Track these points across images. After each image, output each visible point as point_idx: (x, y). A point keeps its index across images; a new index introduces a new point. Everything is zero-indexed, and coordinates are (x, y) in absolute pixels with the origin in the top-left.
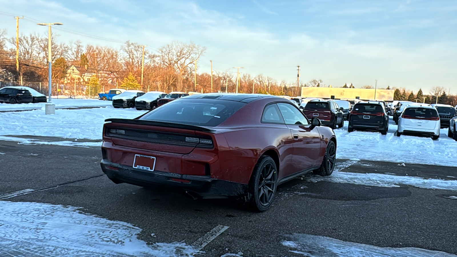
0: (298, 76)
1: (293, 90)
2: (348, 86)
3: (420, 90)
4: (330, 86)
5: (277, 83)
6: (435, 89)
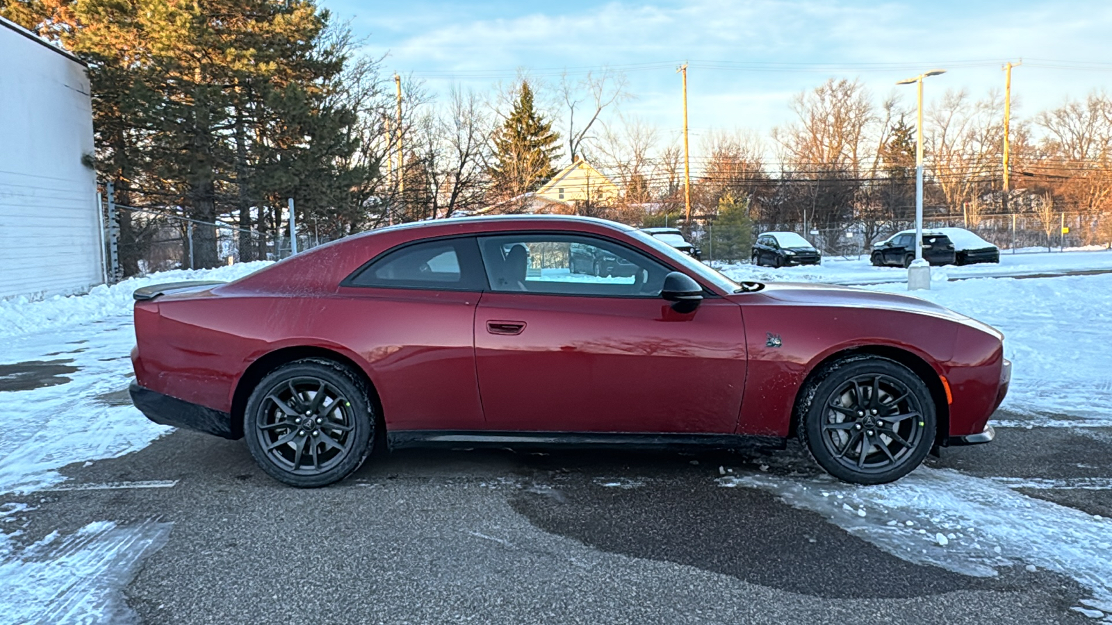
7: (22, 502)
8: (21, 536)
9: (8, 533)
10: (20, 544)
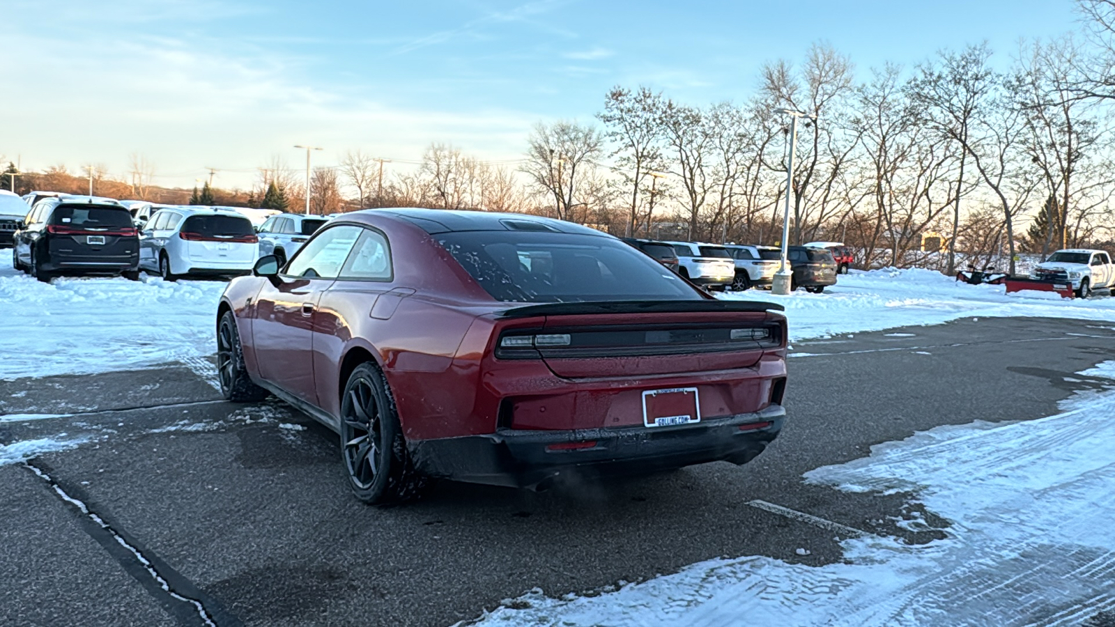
7: (901, 529)
8: (911, 499)
9: (921, 504)
10: (914, 494)
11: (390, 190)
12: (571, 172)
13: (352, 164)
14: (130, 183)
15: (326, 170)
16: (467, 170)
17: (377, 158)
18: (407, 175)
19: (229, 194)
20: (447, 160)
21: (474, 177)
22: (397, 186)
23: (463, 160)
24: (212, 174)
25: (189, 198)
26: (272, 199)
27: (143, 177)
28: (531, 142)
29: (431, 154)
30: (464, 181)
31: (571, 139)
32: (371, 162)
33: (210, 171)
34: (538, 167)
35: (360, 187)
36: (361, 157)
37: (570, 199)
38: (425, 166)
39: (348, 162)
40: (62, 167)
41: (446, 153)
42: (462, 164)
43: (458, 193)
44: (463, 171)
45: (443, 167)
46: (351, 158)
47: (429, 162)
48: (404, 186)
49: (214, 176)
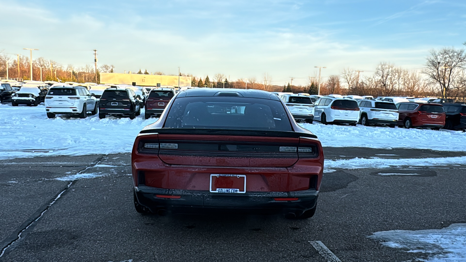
0: (95, 60)
1: (83, 76)
2: (143, 72)
3: (207, 77)
4: (130, 72)
5: (62, 68)
6: (217, 76)
11: (361, 84)
12: (449, 72)
13: (345, 74)
14: (263, 84)
15: (335, 76)
16: (397, 74)
17: (357, 70)
18: (369, 77)
19: (297, 87)
20: (387, 69)
21: (400, 77)
22: (365, 82)
23: (395, 69)
24: (292, 80)
25: (283, 89)
26: (313, 89)
27: (268, 82)
28: (428, 59)
29: (380, 67)
30: (395, 79)
31: (450, 57)
32: (354, 72)
33: (291, 79)
34: (431, 71)
35: (348, 83)
36: (350, 70)
37: (449, 85)
38: (377, 73)
39: (344, 73)
40: (242, 79)
41: (387, 66)
42: (394, 71)
43: (392, 84)
44: (394, 74)
45: (385, 73)
46: (345, 71)
47: (379, 71)
48: (368, 82)
49: (293, 81)
